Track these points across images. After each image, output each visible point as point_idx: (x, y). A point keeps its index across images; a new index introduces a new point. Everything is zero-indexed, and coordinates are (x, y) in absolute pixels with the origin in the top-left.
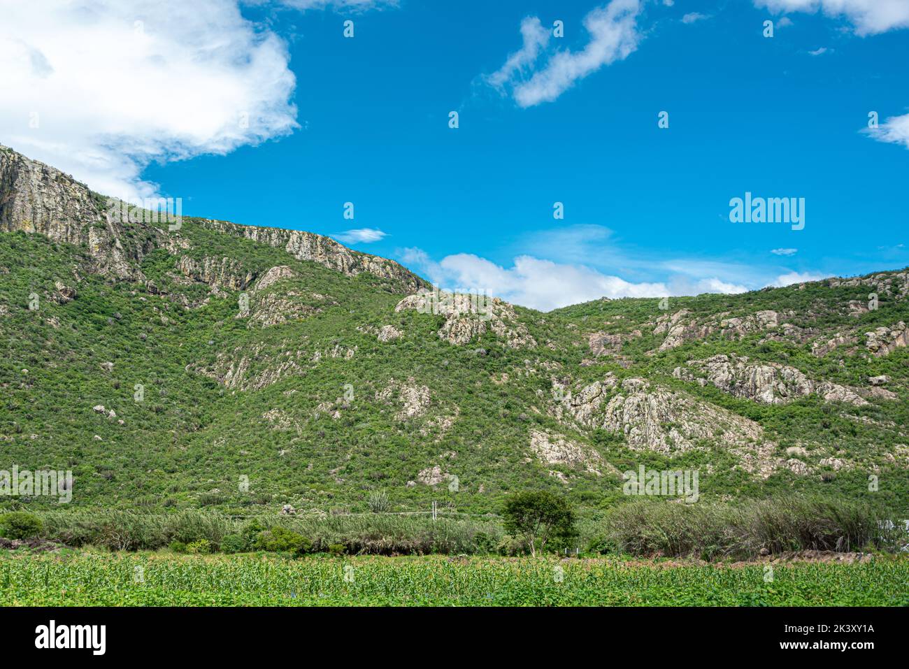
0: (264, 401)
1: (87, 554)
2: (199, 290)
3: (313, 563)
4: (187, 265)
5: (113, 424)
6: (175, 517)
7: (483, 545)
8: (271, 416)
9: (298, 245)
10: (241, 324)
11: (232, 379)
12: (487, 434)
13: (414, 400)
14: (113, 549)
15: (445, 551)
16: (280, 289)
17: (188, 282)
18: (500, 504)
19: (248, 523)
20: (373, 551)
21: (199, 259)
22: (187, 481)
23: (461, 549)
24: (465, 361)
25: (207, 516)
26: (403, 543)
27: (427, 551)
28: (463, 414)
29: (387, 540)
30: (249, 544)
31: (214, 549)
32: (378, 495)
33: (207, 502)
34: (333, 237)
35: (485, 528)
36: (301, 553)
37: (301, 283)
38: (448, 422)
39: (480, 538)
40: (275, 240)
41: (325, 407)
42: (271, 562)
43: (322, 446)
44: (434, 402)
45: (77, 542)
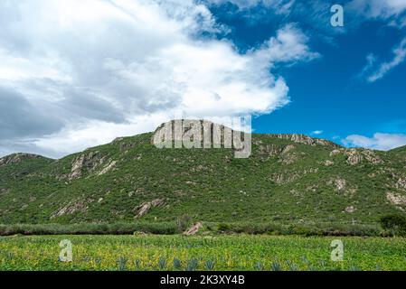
0: (290, 186)
1: (243, 235)
2: (266, 155)
3: (312, 238)
4: (262, 148)
5: (245, 196)
6: (267, 224)
7: (373, 233)
8: (293, 191)
9: (295, 138)
10: (280, 164)
11: (279, 181)
12: (369, 194)
13: (340, 184)
14: (249, 233)
15: (359, 235)
16: (291, 152)
17: (263, 153)
18: (378, 219)
19: (289, 226)
20: (333, 235)
21: (265, 145)
22: (269, 213)
23: (365, 235)
24: (357, 170)
25: (277, 224)
26: (343, 232)
27: (352, 235)
28: (359, 188)
29: (337, 231)
30: (291, 232)
31: (280, 234)
32: (332, 216)
33: (276, 219)
34: (306, 135)
35: (374, 227)
36: (308, 235)
37: (297, 150)
38: (354, 191)
39: (372, 231)
40: (287, 138)
41: (310, 188)
42: (299, 238)
43: (310, 201)
44: (348, 184)
45: (239, 232)
